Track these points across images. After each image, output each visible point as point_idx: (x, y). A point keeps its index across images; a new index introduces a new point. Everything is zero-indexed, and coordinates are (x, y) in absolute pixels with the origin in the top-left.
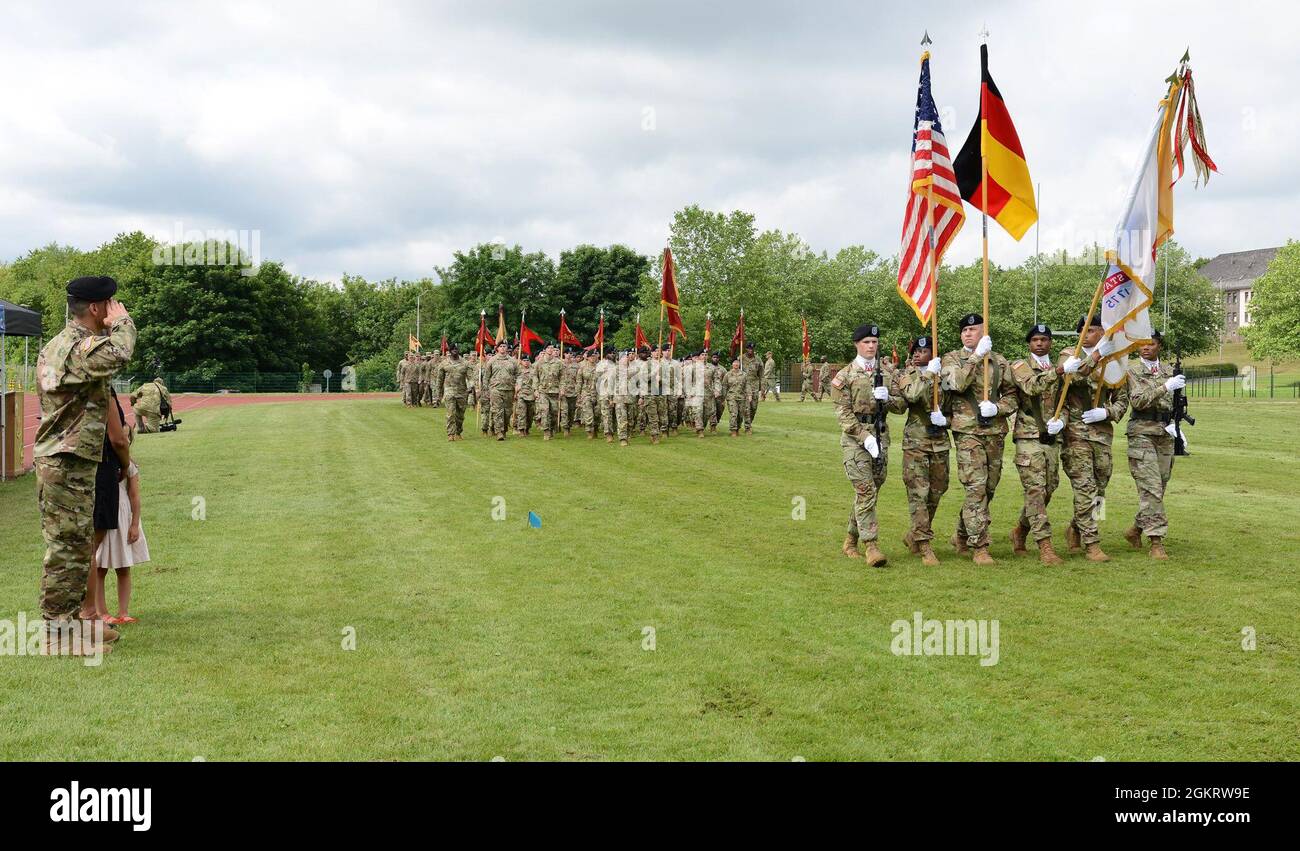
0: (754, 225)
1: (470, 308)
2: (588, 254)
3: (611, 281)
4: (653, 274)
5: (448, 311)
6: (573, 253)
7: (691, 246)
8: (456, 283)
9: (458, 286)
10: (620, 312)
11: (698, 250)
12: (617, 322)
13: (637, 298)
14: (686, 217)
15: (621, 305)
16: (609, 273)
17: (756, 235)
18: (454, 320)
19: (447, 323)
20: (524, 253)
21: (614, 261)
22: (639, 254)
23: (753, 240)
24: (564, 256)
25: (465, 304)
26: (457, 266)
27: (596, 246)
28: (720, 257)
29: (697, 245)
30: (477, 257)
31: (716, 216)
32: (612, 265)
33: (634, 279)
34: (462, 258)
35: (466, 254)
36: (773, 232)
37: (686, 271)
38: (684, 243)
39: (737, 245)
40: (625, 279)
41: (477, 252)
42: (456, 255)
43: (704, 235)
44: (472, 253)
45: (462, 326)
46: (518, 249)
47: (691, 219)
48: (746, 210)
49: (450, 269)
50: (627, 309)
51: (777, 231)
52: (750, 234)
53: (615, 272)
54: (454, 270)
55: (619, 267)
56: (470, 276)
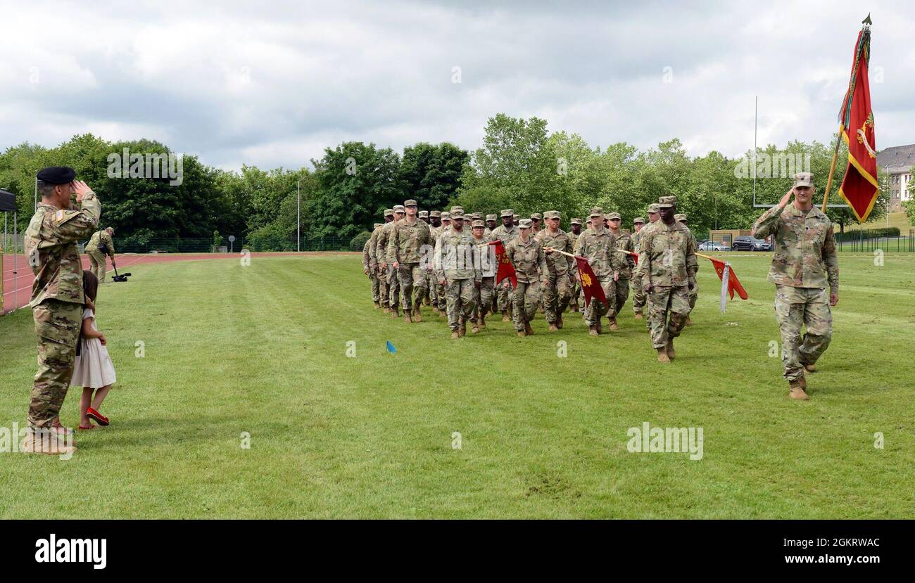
0: (547, 127)
1: (337, 190)
2: (424, 149)
3: (442, 169)
4: (472, 163)
5: (320, 192)
6: (413, 148)
7: (501, 143)
8: (327, 171)
9: (328, 174)
10: (448, 192)
11: (506, 146)
12: (446, 200)
13: (461, 182)
14: (496, 121)
15: (449, 187)
16: (440, 164)
17: (548, 135)
18: (325, 198)
19: (320, 201)
20: (377, 149)
21: (443, 154)
22: (461, 149)
23: (546, 138)
24: (406, 151)
25: (333, 188)
26: (327, 159)
27: (430, 144)
28: (521, 151)
29: (505, 142)
30: (342, 152)
31: (518, 121)
32: (442, 158)
33: (459, 167)
34: (330, 153)
35: (334, 150)
36: (560, 133)
37: (496, 161)
38: (495, 141)
39: (534, 142)
40: (451, 168)
41: (342, 148)
42: (326, 151)
43: (509, 135)
44: (338, 149)
45: (331, 204)
46: (372, 146)
47: (500, 123)
48: (540, 117)
49: (322, 161)
50: (453, 190)
51: (563, 132)
52: (544, 134)
53: (444, 162)
54: (325, 161)
55: (447, 159)
56: (337, 165)
